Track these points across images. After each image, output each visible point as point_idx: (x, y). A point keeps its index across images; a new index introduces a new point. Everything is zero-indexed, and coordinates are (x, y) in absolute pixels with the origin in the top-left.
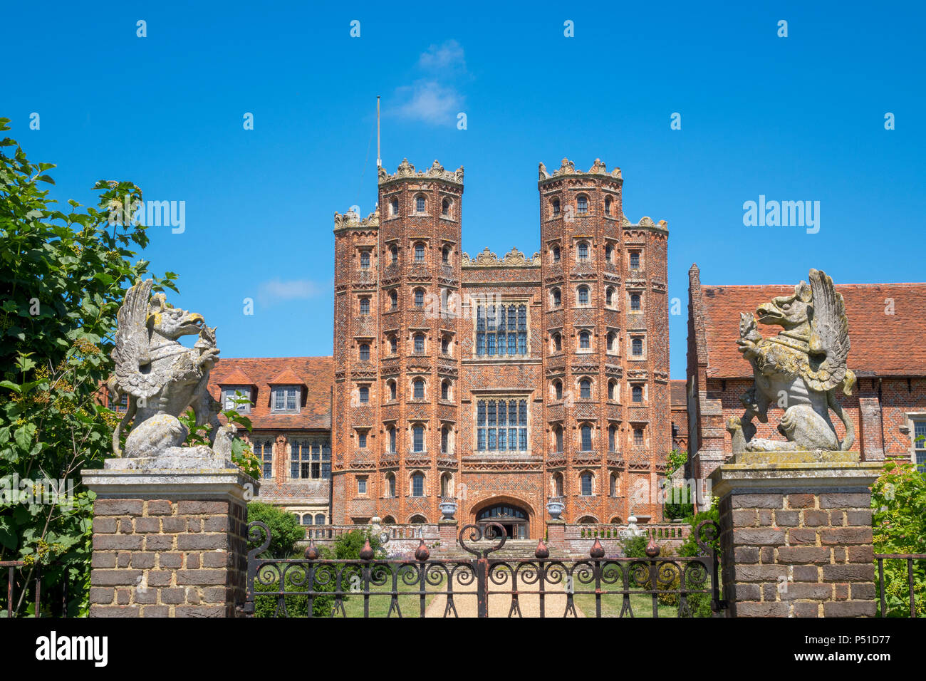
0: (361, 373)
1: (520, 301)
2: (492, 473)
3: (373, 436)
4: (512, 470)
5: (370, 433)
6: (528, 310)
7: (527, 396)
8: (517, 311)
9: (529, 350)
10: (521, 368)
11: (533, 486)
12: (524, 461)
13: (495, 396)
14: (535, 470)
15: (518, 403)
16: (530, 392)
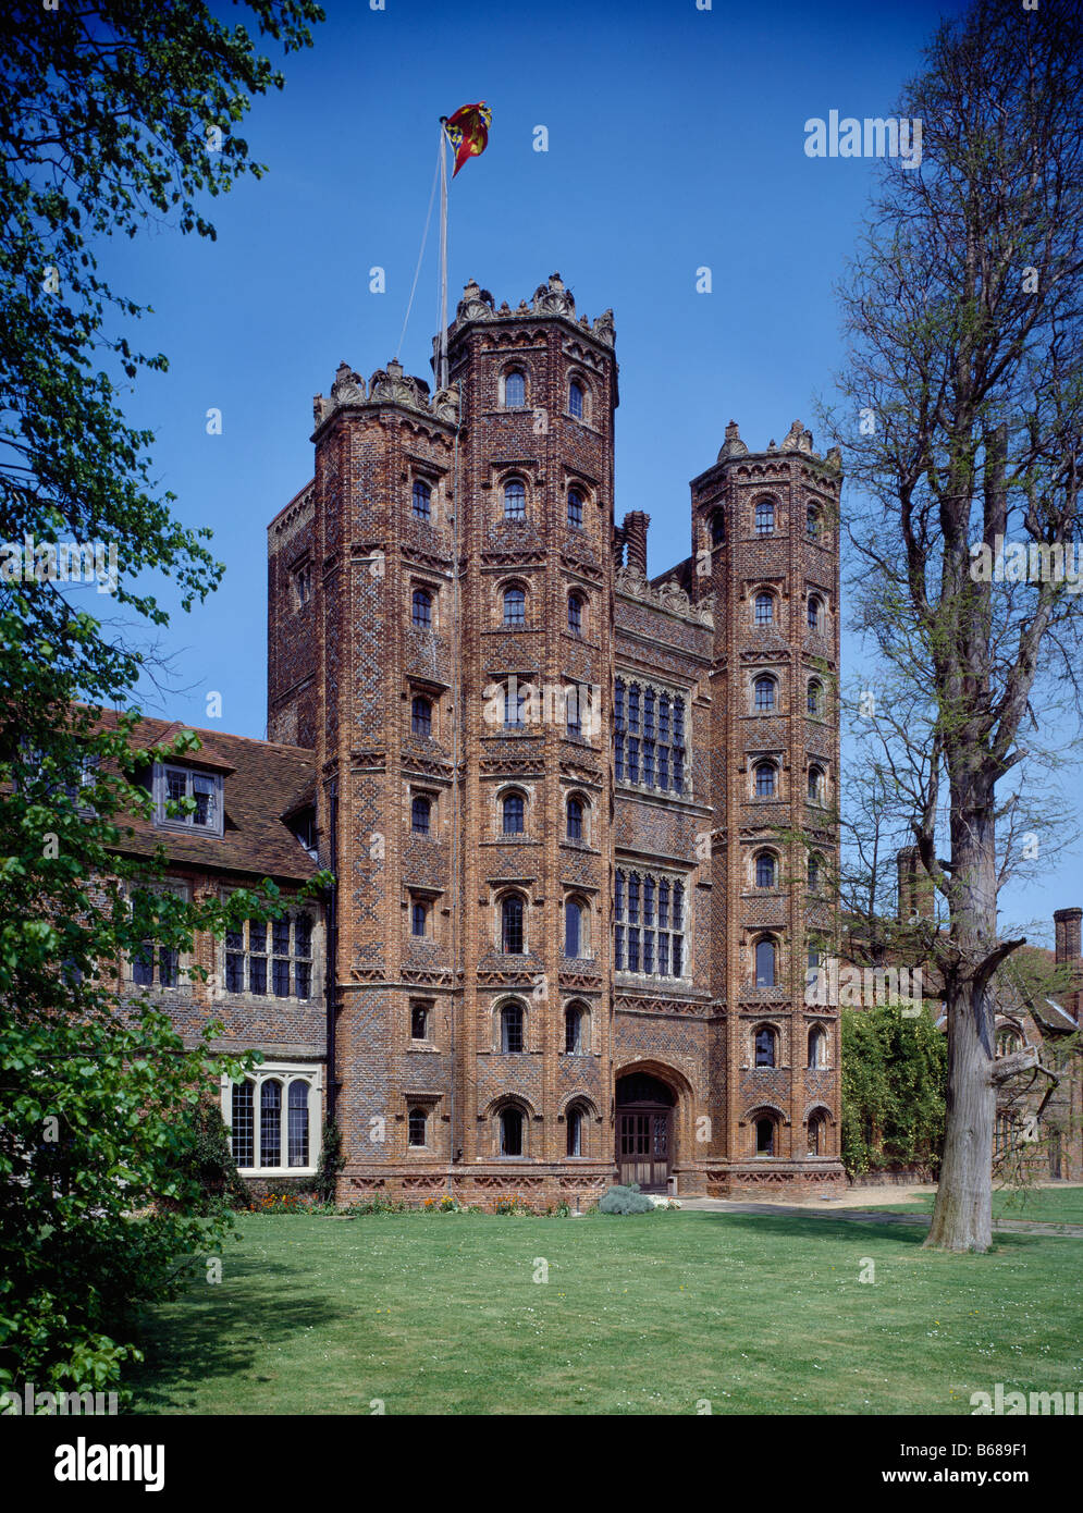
0: (420, 761)
1: (676, 688)
2: (636, 1015)
3: (446, 913)
4: (664, 1011)
5: (439, 905)
6: (688, 708)
7: (685, 874)
8: (672, 706)
9: (691, 787)
10: (680, 819)
11: (692, 1045)
12: (682, 996)
13: (639, 865)
14: (697, 1014)
15: (672, 884)
16: (691, 866)
